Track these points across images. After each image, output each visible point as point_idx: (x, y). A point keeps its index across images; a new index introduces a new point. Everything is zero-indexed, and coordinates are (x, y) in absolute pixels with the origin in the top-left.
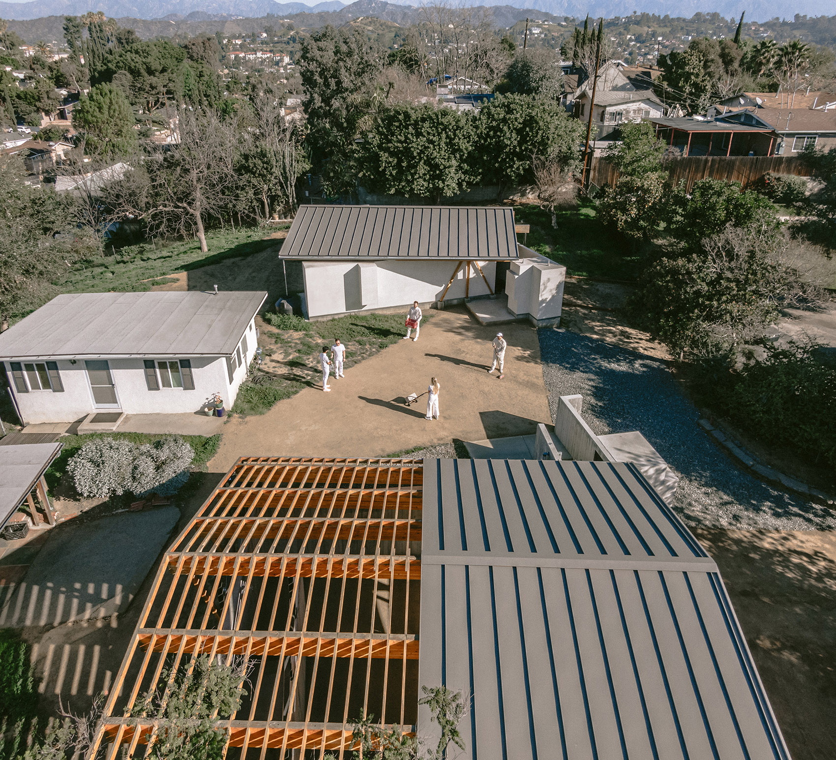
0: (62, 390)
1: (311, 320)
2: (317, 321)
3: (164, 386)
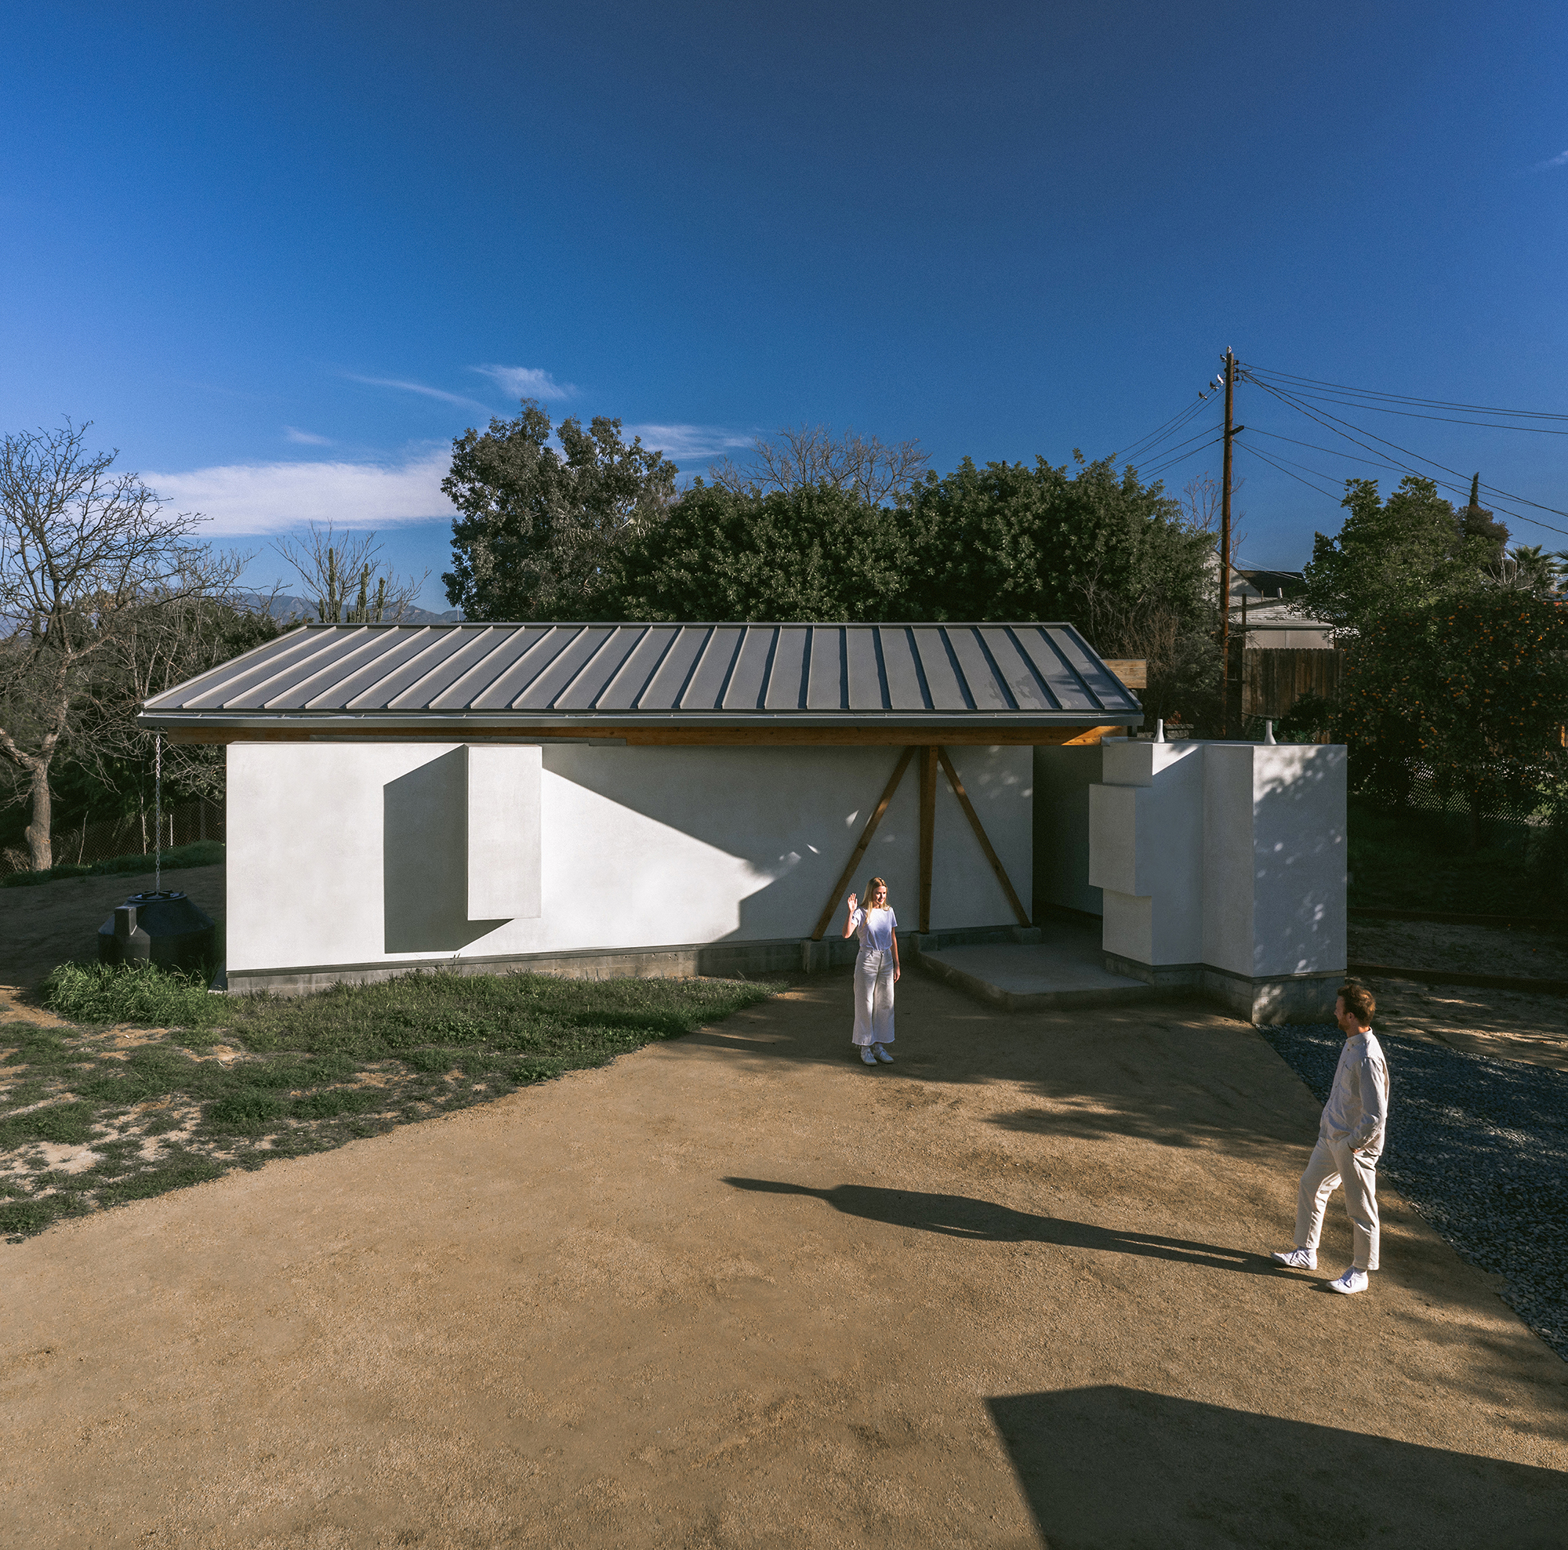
1: (235, 990)
2: (263, 996)
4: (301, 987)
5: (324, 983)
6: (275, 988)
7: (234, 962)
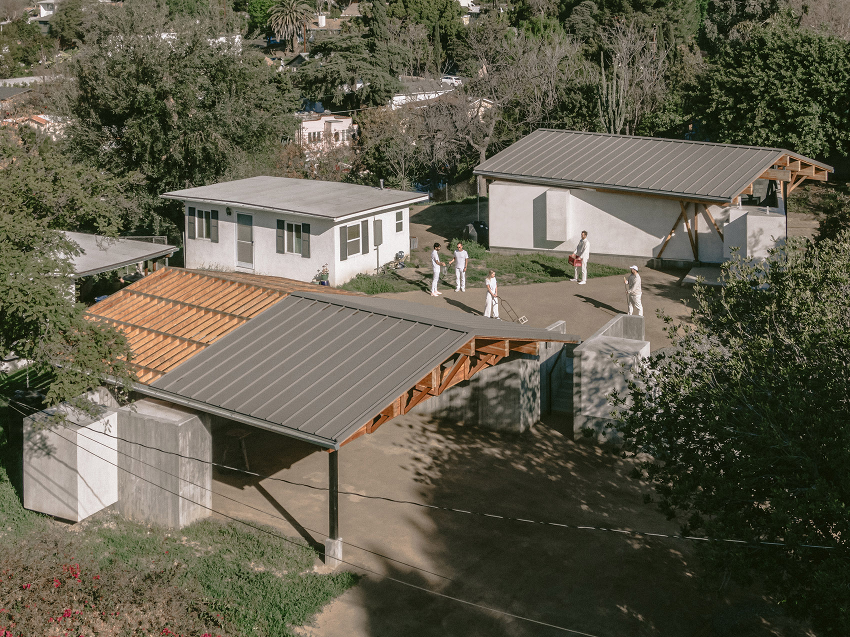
0: (217, 242)
1: (491, 251)
2: (498, 253)
3: (288, 251)
4: (508, 253)
5: (513, 253)
6: (501, 252)
7: (491, 244)
